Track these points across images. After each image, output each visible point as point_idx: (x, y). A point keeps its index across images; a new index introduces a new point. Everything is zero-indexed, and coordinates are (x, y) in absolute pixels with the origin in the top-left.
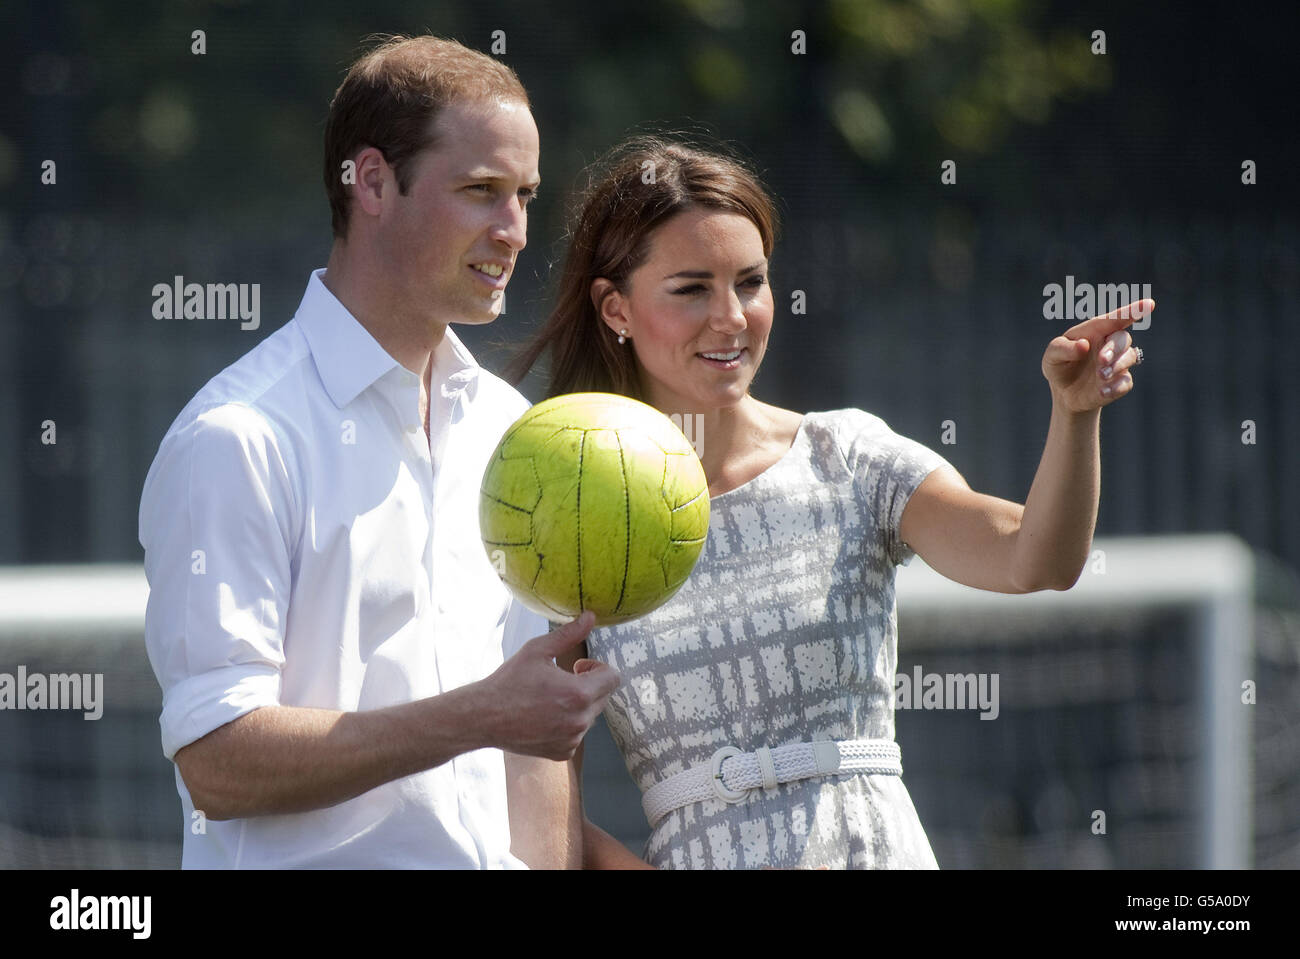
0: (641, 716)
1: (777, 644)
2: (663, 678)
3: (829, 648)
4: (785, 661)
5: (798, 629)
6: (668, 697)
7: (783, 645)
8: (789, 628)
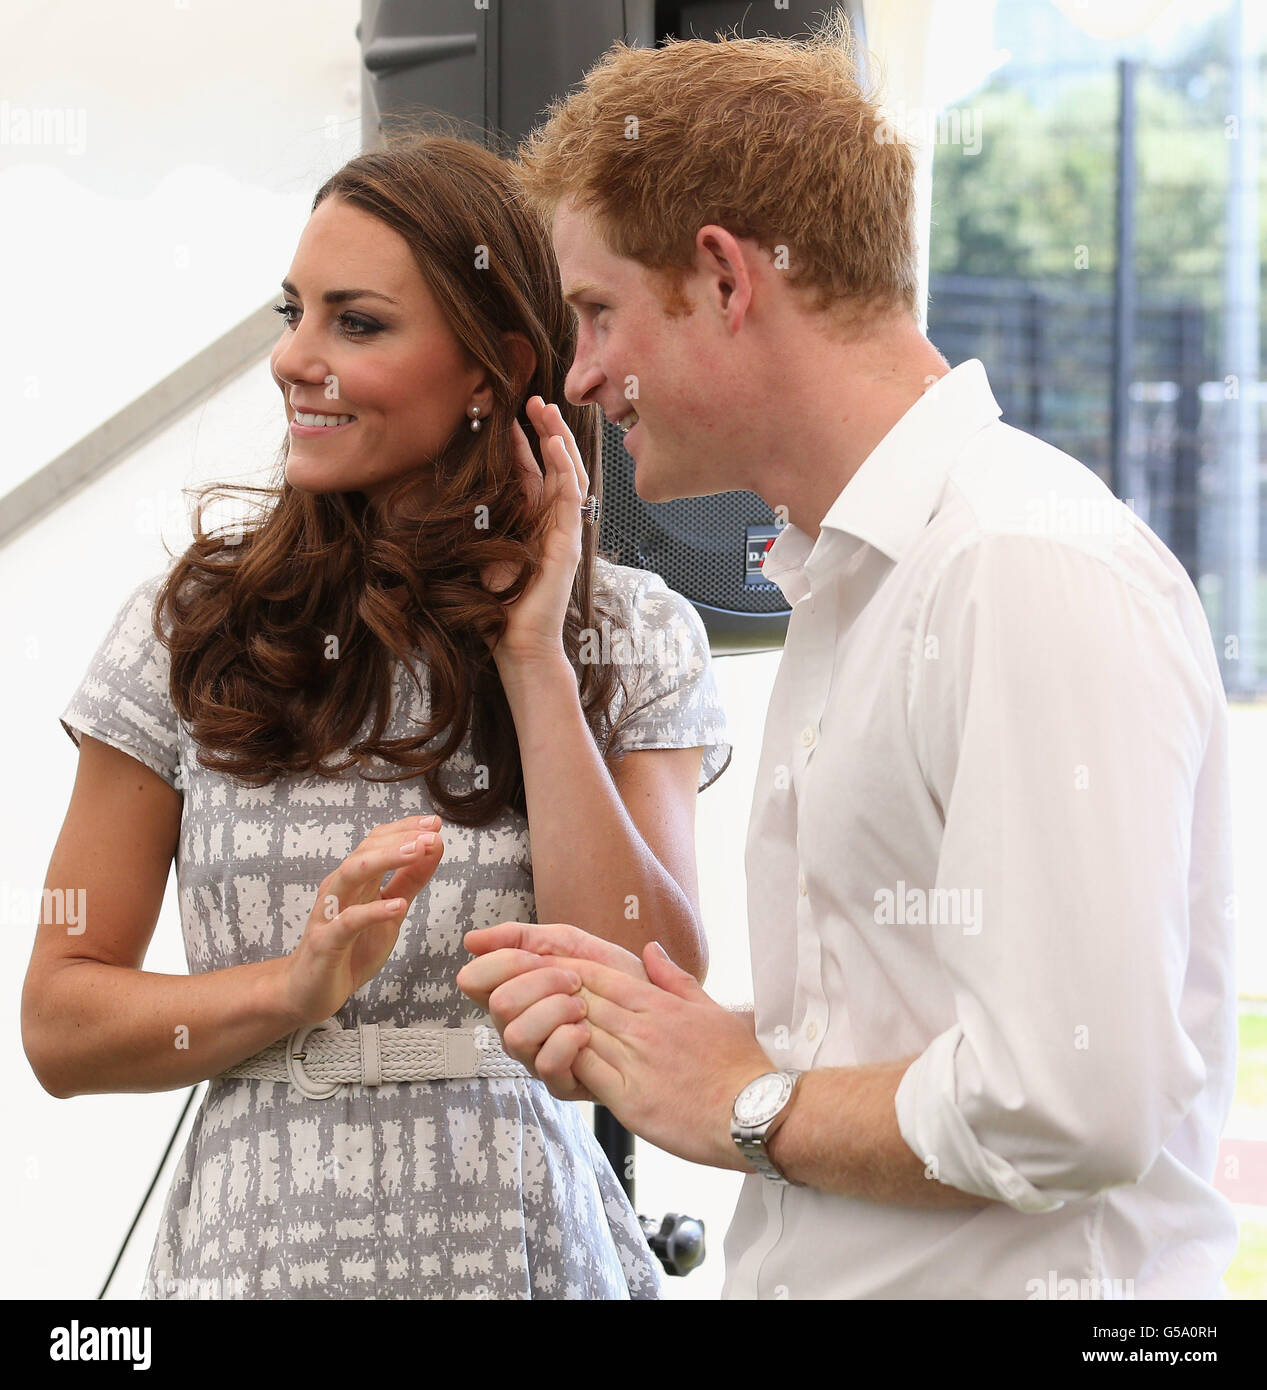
0: (235, 931)
1: (457, 879)
2: (281, 889)
3: (526, 905)
4: (460, 906)
5: (492, 866)
6: (280, 916)
7: (464, 882)
8: (481, 861)
